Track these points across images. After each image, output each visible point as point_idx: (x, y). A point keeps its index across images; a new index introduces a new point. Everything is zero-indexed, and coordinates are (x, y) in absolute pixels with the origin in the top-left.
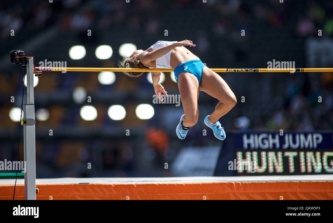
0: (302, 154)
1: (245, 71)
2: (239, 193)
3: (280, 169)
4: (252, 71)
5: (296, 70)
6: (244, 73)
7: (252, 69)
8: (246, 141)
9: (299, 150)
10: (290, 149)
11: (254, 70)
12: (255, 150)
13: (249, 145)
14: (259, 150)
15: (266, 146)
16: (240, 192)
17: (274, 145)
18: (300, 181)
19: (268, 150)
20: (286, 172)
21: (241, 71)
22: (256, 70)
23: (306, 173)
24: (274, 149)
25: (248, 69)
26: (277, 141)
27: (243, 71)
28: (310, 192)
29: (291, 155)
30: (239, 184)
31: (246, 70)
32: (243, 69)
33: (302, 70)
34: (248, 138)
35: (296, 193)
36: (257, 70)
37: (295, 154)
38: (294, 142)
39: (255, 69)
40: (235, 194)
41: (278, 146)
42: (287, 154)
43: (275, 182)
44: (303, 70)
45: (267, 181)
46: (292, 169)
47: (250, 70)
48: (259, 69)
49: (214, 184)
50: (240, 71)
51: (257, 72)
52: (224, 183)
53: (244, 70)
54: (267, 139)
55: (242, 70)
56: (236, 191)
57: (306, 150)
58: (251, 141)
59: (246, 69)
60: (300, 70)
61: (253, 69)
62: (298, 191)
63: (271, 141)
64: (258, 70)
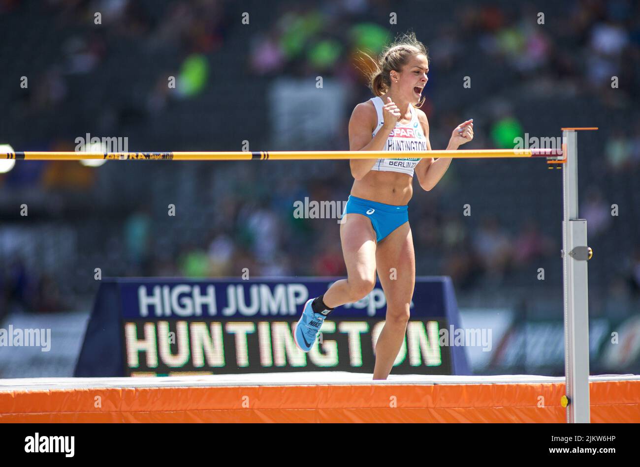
0: (264, 327)
1: (144, 158)
2: (131, 412)
3: (217, 359)
4: (158, 157)
5: (253, 155)
6: (142, 161)
7: (158, 153)
8: (144, 301)
9: (257, 318)
10: (238, 317)
11: (164, 156)
12: (163, 318)
13: (151, 308)
14: (173, 320)
15: (187, 312)
16: (133, 409)
17: (205, 307)
18: (260, 384)
19: (191, 319)
20: (231, 366)
21: (135, 158)
22: (167, 156)
23: (274, 369)
24: (205, 317)
25: (151, 154)
26: (211, 299)
27: (139, 158)
28: (281, 408)
29: (241, 330)
30: (130, 391)
31: (146, 156)
32: (140, 154)
33: (265, 155)
34: (150, 293)
35: (253, 411)
36: (169, 155)
37: (249, 327)
38: (248, 302)
39: (165, 153)
40: (123, 413)
41: (213, 310)
42: (232, 327)
43: (207, 387)
44: (268, 155)
45: (190, 386)
46: (243, 359)
47: (156, 155)
48: (174, 153)
49: (77, 393)
50: (133, 158)
51: (170, 159)
52: (98, 390)
53: (141, 156)
54: (190, 295)
55: (137, 156)
56: (124, 407)
57: (272, 318)
58: (156, 300)
59: (146, 153)
60: (260, 156)
61: (162, 154)
62: (256, 407)
63: (199, 300)
64: (172, 156)
